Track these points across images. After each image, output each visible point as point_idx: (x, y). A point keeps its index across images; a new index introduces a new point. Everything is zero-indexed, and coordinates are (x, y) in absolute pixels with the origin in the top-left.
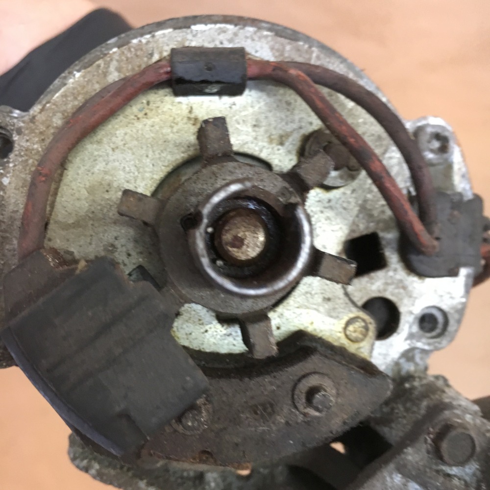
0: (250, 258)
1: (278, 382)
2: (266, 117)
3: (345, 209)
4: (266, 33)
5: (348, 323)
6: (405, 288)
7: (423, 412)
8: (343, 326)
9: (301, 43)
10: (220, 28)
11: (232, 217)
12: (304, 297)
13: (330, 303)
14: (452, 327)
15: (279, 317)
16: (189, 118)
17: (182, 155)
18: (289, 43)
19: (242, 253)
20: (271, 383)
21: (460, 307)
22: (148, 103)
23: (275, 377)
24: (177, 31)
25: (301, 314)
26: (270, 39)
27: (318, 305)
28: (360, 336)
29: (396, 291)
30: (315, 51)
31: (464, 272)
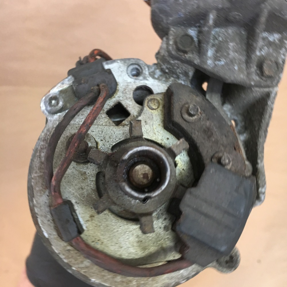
0: (150, 168)
1: (193, 131)
2: (76, 185)
3: (102, 132)
4: (35, 202)
5: (153, 109)
6: (125, 89)
7: (176, 61)
8: (154, 111)
9: (32, 184)
10: (42, 225)
11: (136, 183)
12: (149, 133)
13: (147, 121)
14: (133, 62)
15: (163, 141)
16: (92, 220)
17: (110, 216)
18: (35, 189)
19: (149, 172)
20: (195, 134)
21: (122, 62)
22: (93, 242)
23: (191, 133)
24: (52, 243)
25: (157, 131)
26: (37, 199)
27: (150, 126)
28: (156, 101)
29: (128, 93)
30: (34, 175)
31: (106, 67)
